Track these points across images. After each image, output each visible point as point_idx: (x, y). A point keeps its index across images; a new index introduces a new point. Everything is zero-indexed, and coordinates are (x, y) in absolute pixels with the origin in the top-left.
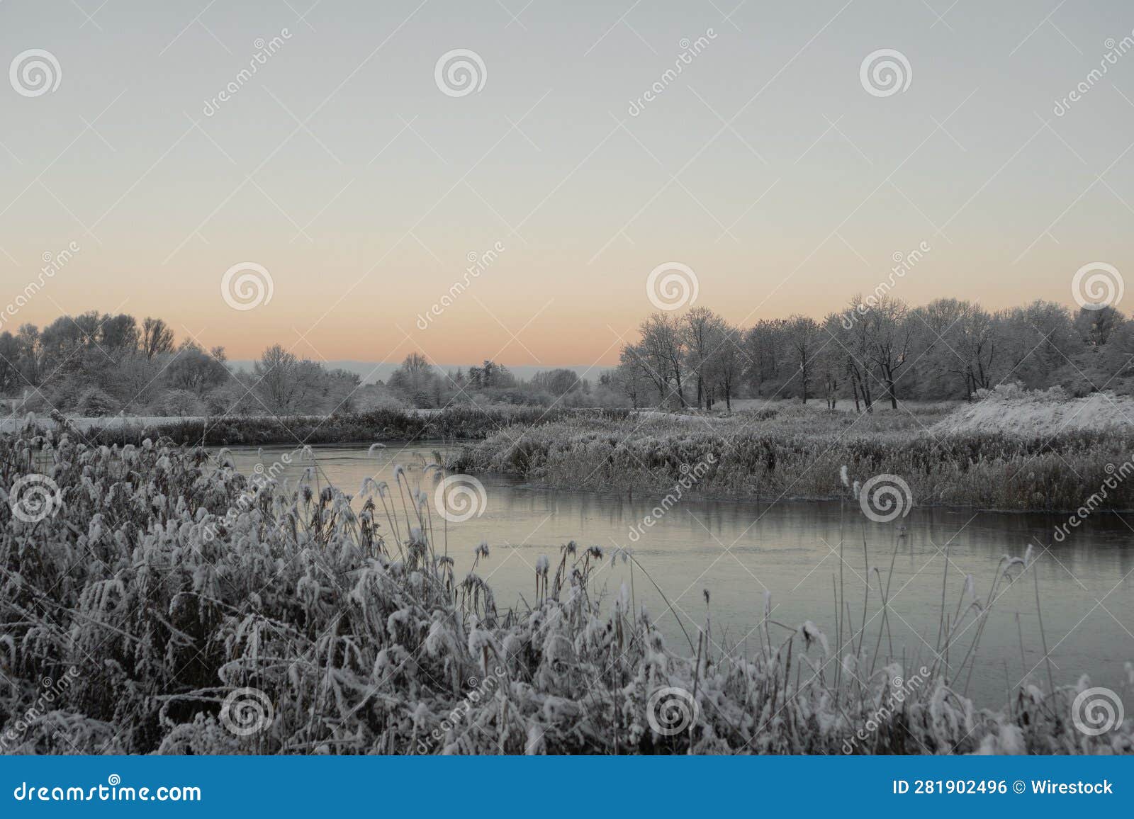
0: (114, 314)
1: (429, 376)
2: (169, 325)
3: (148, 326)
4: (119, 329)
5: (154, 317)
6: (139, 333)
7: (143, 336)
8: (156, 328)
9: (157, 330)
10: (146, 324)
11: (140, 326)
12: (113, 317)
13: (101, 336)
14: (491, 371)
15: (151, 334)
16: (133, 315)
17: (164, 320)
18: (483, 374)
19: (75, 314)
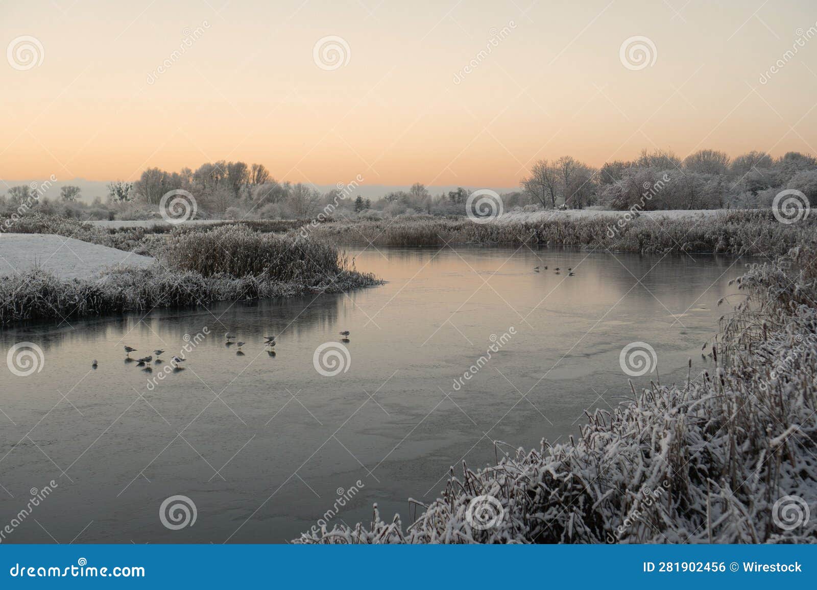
0: (235, 162)
1: (425, 196)
2: (267, 168)
3: (255, 168)
4: (238, 170)
5: (258, 163)
6: (250, 173)
7: (251, 174)
8: (259, 170)
9: (260, 171)
10: (254, 167)
11: (249, 168)
12: (234, 164)
13: (227, 174)
14: (462, 193)
15: (256, 173)
16: (245, 162)
17: (264, 165)
18: (457, 196)
19: (213, 162)
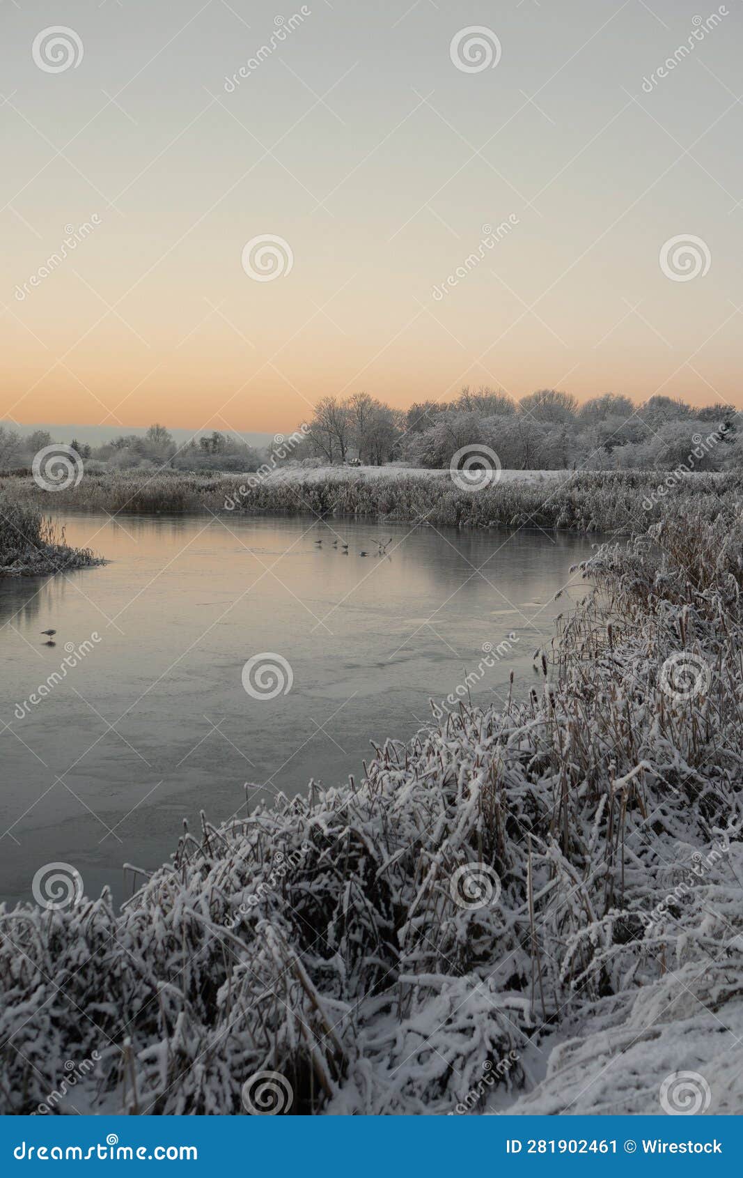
1: (166, 443)
14: (218, 440)
18: (211, 443)
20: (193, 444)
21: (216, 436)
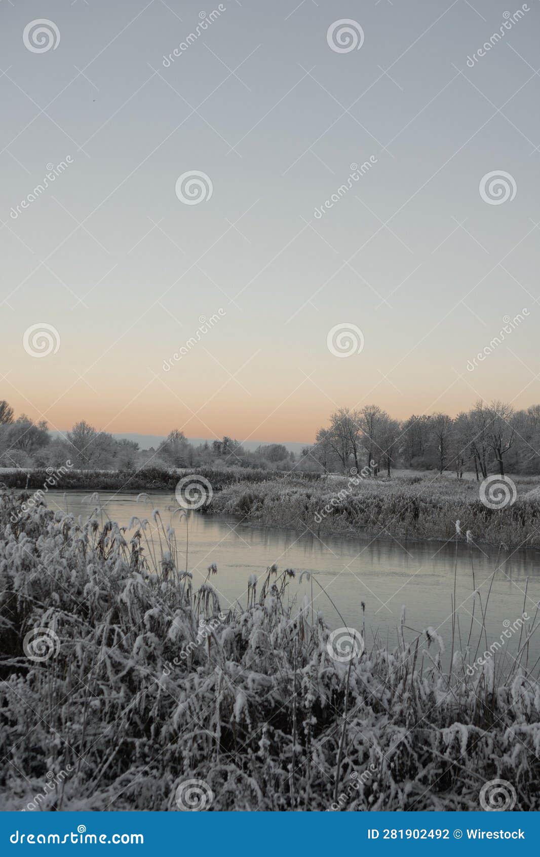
1: (185, 446)
2: (11, 404)
9: (3, 408)
14: (228, 443)
17: (7, 401)
18: (222, 446)
20: (206, 447)
21: (226, 440)
